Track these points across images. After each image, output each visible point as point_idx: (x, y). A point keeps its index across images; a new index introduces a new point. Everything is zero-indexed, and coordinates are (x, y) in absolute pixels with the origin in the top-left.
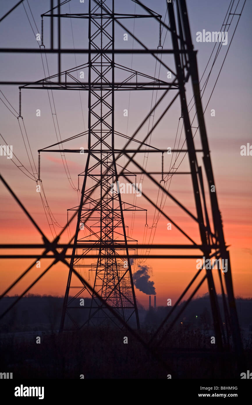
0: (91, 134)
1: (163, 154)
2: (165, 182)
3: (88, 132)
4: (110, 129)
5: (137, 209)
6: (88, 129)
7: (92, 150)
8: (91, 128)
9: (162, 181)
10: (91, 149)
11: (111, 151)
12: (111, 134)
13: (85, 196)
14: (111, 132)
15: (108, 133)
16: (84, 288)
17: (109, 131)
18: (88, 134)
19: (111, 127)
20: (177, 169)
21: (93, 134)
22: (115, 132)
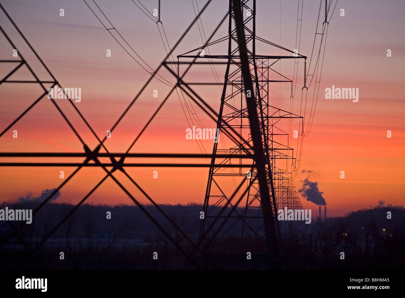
0: (232, 39)
1: (305, 60)
2: (307, 89)
3: (228, 37)
4: (251, 35)
5: (293, 116)
6: (228, 34)
7: (232, 56)
8: (232, 33)
9: (304, 87)
10: (232, 54)
11: (252, 57)
12: (252, 39)
13: (224, 103)
14: (252, 37)
15: (249, 38)
16: (223, 197)
17: (250, 36)
18: (229, 39)
19: (252, 32)
20: (313, 76)
21: (233, 39)
22: (256, 37)
